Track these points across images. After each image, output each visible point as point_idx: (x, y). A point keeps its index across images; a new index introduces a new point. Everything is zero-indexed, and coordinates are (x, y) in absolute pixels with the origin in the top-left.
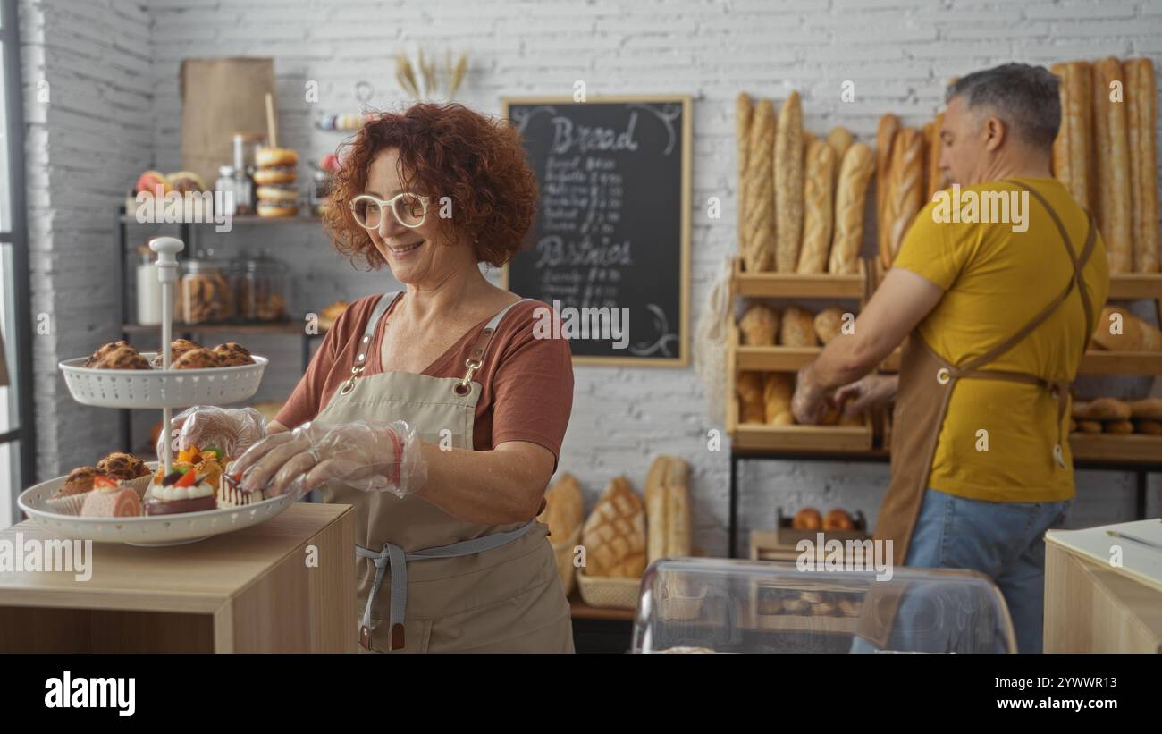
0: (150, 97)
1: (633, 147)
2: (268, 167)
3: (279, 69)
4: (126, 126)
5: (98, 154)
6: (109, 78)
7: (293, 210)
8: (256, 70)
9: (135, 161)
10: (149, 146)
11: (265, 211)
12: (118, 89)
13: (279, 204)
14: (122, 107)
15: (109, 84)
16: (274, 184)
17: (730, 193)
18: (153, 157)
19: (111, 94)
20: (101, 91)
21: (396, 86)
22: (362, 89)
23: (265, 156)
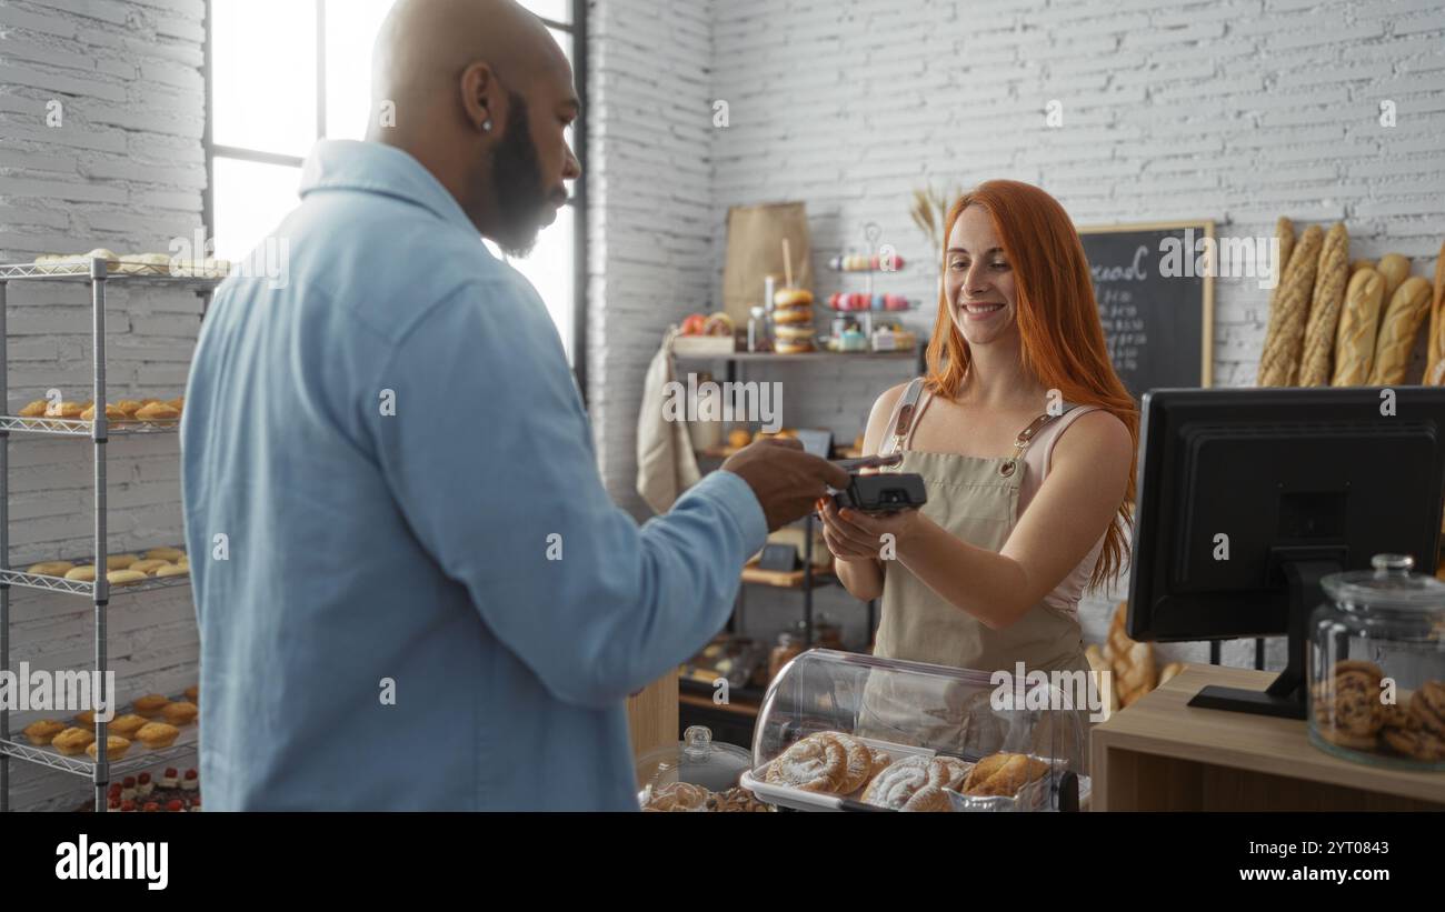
0: (708, 240)
1: (1142, 277)
2: (786, 307)
3: (812, 210)
4: (683, 269)
5: (653, 297)
6: (666, 226)
7: (808, 346)
8: (787, 214)
9: (690, 300)
10: (706, 286)
11: (781, 348)
12: (675, 236)
13: (795, 341)
14: (680, 252)
15: (667, 233)
16: (790, 323)
17: (1259, 326)
18: (710, 295)
19: (668, 242)
20: (658, 241)
21: (912, 224)
22: (871, 229)
23: (784, 297)
